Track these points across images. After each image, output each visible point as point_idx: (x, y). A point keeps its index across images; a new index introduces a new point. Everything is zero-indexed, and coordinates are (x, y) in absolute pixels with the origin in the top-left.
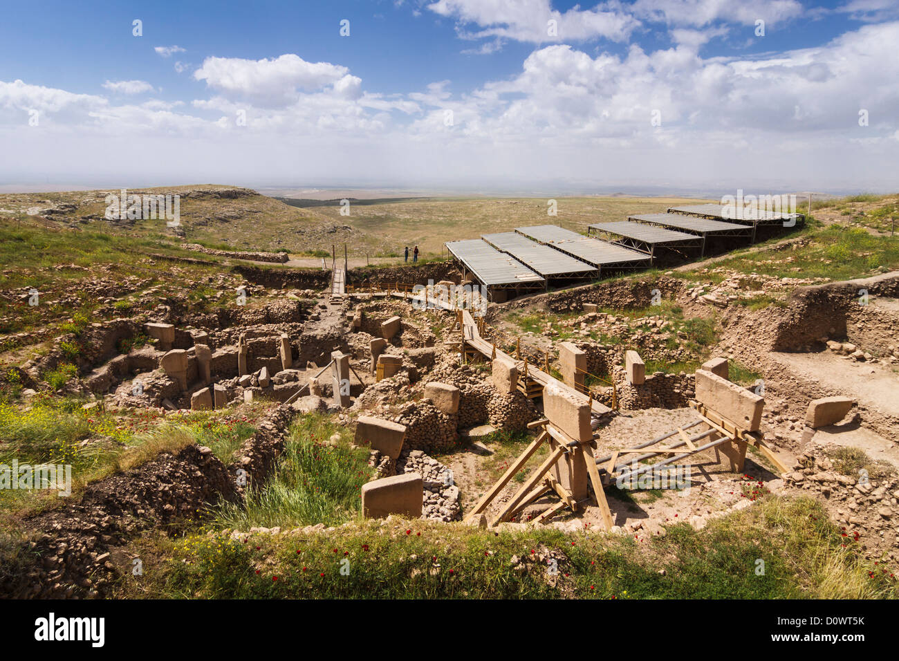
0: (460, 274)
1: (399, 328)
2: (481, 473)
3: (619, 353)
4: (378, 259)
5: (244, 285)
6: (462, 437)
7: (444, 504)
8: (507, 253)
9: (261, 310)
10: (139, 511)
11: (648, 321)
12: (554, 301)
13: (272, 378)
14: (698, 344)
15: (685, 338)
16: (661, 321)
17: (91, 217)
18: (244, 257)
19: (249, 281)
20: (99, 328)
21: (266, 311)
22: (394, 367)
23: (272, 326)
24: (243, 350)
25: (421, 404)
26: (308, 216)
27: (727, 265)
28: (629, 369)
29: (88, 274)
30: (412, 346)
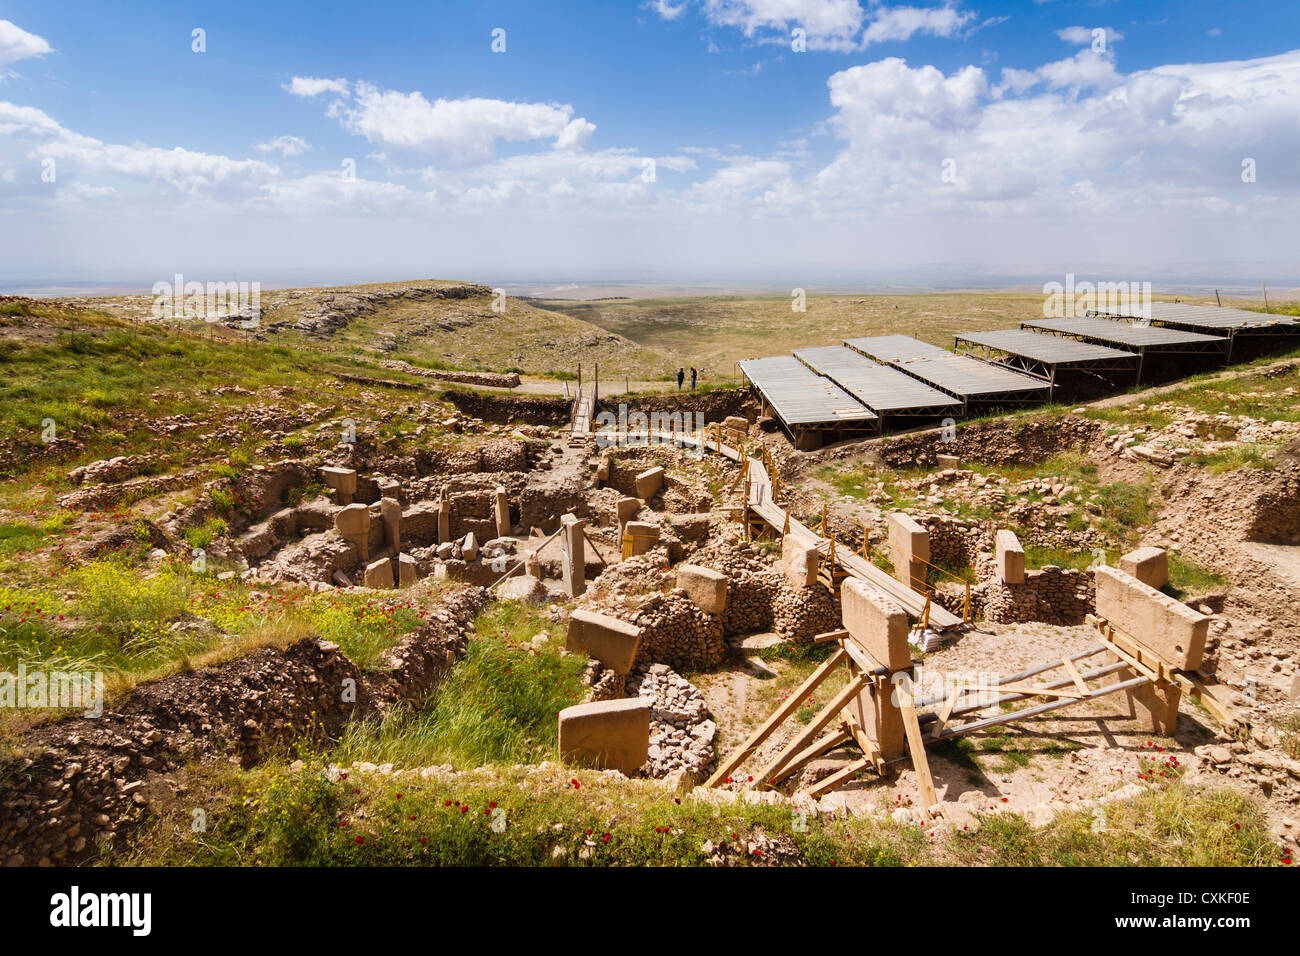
0: (759, 407)
1: (663, 483)
2: (754, 705)
3: (987, 534)
4: (644, 384)
5: (455, 417)
6: (732, 649)
7: (690, 746)
8: (828, 377)
9: (473, 453)
10: (203, 726)
11: (1038, 486)
12: (891, 451)
13: (481, 549)
14: (1120, 525)
15: (1098, 513)
16: (1060, 486)
17: (281, 325)
18: (459, 379)
19: (464, 412)
20: (261, 471)
21: (479, 454)
22: (648, 539)
23: (486, 476)
24: (444, 508)
25: (672, 597)
26: (560, 323)
27: (1179, 398)
28: (1000, 560)
29: (254, 399)
30: (679, 510)
